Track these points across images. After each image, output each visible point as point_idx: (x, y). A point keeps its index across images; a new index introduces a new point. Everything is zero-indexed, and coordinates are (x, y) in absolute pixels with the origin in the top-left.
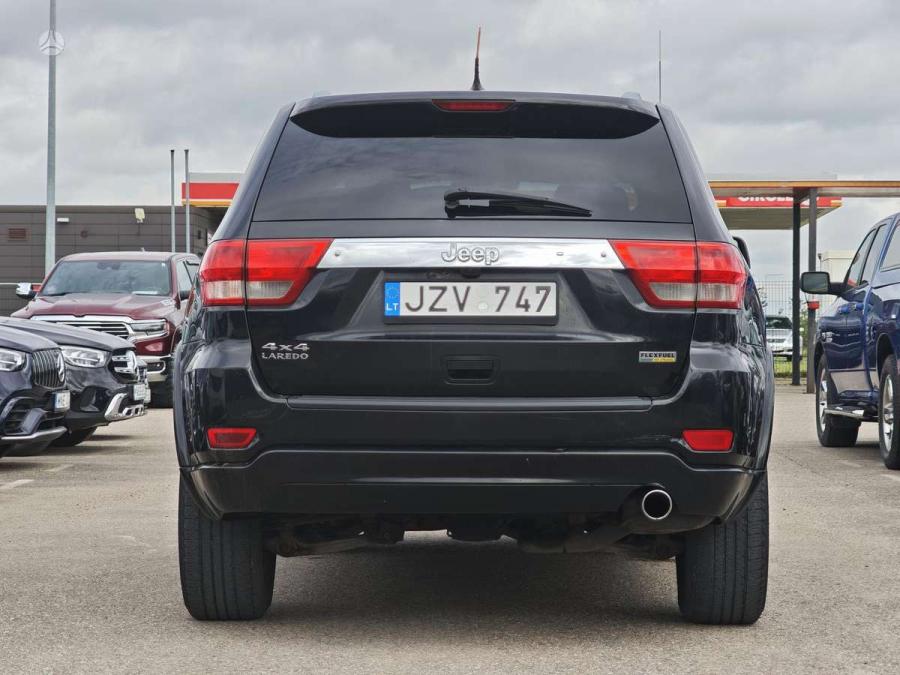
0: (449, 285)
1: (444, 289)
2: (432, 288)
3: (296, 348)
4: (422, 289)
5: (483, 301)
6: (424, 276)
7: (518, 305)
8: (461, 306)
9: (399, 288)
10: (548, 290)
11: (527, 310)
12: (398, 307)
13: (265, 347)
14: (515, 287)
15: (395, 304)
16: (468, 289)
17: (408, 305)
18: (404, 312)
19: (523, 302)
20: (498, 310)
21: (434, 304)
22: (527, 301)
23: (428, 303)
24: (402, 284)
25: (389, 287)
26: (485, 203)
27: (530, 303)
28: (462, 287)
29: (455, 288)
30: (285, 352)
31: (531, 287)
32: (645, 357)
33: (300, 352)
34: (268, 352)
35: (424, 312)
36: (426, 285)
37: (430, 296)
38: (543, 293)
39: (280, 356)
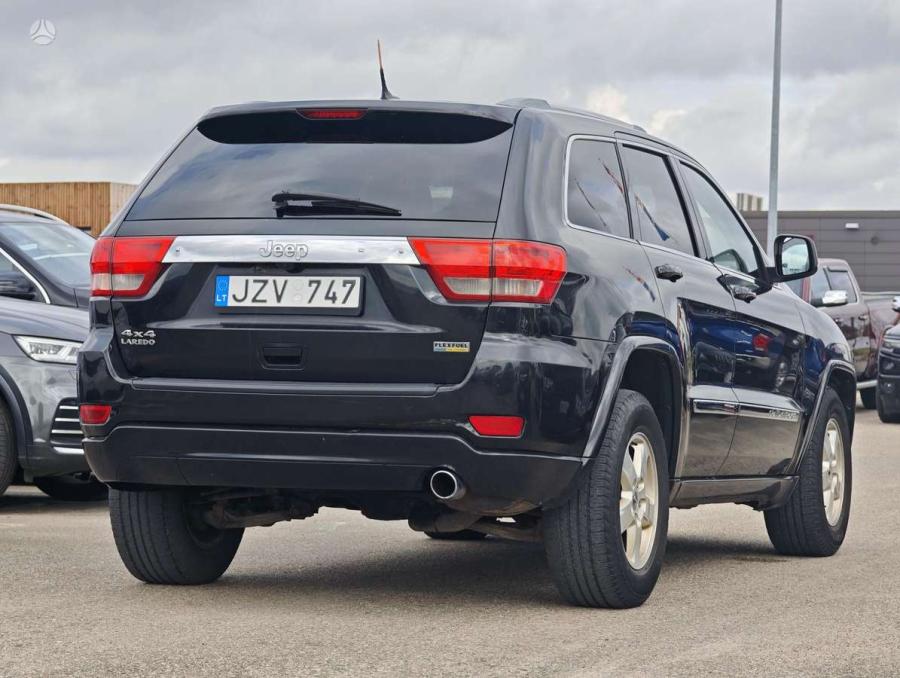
0: (270, 279)
1: (265, 282)
2: (255, 281)
3: (146, 334)
4: (247, 281)
5: (298, 293)
6: (251, 270)
7: (327, 297)
8: (279, 298)
9: (228, 281)
10: (353, 283)
11: (334, 302)
12: (227, 298)
13: (123, 333)
14: (326, 281)
15: (224, 296)
16: (286, 282)
17: (234, 296)
18: (231, 303)
19: (331, 295)
20: (310, 301)
21: (257, 295)
22: (334, 294)
23: (251, 295)
24: (231, 278)
25: (220, 280)
26: (308, 203)
27: (337, 295)
28: (280, 280)
29: (275, 282)
30: (138, 338)
31: (339, 280)
32: (439, 347)
33: (148, 338)
34: (126, 338)
35: (248, 303)
36: (251, 279)
37: (254, 288)
38: (349, 286)
39: (134, 341)
